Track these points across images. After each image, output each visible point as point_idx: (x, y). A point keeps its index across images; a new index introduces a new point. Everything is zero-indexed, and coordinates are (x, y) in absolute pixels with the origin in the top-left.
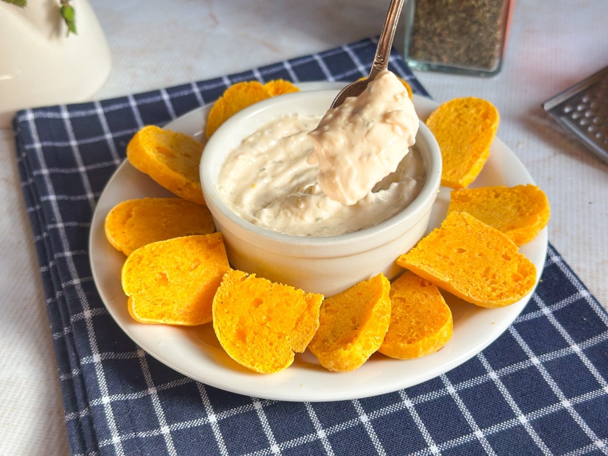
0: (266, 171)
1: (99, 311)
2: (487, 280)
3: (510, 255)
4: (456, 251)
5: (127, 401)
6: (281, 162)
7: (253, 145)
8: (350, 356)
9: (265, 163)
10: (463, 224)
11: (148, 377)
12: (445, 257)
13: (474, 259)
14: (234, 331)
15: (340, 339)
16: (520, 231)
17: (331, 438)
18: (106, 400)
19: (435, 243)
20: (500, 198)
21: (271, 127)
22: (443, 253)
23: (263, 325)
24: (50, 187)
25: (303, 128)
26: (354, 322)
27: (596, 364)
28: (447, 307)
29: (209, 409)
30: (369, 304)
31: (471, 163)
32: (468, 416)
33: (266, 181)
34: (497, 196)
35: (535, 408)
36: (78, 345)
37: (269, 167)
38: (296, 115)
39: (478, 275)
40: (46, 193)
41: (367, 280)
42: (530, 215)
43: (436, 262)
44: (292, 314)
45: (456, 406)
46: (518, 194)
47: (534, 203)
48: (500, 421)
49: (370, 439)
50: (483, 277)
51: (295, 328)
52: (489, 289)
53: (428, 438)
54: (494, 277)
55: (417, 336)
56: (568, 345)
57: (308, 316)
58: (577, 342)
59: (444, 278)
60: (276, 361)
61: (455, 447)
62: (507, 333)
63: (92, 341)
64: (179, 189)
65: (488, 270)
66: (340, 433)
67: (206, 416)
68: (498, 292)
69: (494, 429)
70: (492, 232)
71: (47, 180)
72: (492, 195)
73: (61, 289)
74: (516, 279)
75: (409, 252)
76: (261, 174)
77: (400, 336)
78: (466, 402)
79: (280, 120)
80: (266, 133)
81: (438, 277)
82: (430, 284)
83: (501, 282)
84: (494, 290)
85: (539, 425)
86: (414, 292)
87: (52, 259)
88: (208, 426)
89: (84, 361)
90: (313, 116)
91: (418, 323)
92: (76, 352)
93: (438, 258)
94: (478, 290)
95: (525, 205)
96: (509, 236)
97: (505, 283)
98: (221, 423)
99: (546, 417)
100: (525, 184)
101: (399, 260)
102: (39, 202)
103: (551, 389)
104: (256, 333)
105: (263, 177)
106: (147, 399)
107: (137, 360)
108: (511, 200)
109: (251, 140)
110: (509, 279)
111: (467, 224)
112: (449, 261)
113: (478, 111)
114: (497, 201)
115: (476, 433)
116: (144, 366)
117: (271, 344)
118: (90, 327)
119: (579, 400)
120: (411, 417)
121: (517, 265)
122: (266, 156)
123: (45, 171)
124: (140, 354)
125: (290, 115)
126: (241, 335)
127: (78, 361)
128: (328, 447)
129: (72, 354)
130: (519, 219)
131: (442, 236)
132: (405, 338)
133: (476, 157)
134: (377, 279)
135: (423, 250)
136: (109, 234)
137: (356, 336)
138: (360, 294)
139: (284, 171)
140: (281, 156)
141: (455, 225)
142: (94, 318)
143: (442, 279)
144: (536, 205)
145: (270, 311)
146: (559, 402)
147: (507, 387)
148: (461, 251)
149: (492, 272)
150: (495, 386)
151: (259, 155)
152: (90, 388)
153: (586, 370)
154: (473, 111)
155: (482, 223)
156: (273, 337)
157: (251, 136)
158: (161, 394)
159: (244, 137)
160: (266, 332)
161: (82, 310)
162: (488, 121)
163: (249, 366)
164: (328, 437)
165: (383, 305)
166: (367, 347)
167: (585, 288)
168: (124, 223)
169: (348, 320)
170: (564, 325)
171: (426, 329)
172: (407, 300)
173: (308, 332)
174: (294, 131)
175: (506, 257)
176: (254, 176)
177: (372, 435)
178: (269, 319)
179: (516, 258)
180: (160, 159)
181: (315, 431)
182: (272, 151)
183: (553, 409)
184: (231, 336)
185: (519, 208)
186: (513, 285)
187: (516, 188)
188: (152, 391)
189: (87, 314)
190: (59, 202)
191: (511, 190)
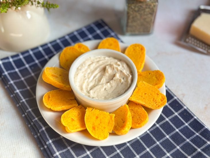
0: (86, 77)
1: (47, 127)
2: (154, 102)
3: (158, 93)
4: (144, 94)
5: (63, 153)
6: (89, 73)
7: (81, 70)
8: (125, 131)
9: (85, 74)
10: (144, 85)
11: (66, 144)
12: (142, 96)
13: (149, 96)
14: (92, 127)
15: (120, 126)
16: (158, 85)
17: (121, 152)
18: (57, 154)
19: (137, 92)
20: (151, 74)
21: (84, 62)
22: (141, 95)
23: (99, 124)
24: (15, 87)
25: (93, 61)
26: (123, 120)
27: (182, 118)
28: (146, 111)
29: (87, 150)
30: (125, 114)
31: (141, 65)
32: (154, 138)
33: (87, 80)
34: (149, 74)
35: (170, 133)
36: (44, 139)
37: (86, 75)
38: (90, 58)
39: (152, 101)
40: (15, 90)
41: (122, 106)
42: (160, 80)
43: (139, 98)
44: (107, 121)
45: (151, 136)
46: (155, 73)
47: (160, 76)
48: (162, 138)
49: (131, 150)
50: (153, 101)
51: (108, 125)
52: (155, 104)
53: (146, 147)
54: (156, 101)
55: (140, 122)
56: (174, 113)
57: (111, 121)
58: (176, 112)
59: (143, 103)
60: (104, 136)
61: (153, 148)
62: (161, 115)
63: (48, 136)
64: (62, 88)
65: (154, 99)
66: (123, 150)
67: (86, 152)
68: (158, 105)
69: (161, 141)
70: (152, 87)
71: (14, 85)
72: (148, 73)
73: (32, 122)
74: (162, 101)
75: (131, 96)
76: (85, 79)
77: (136, 122)
78: (153, 134)
79: (86, 60)
80: (84, 65)
81: (141, 103)
82: (139, 104)
83: (158, 102)
84: (157, 105)
85: (172, 137)
86: (135, 107)
87: (26, 112)
88: (88, 155)
89: (47, 143)
90: (95, 57)
91: (139, 117)
92: (44, 141)
93: (140, 97)
94: (152, 105)
95: (158, 77)
96: (156, 87)
97: (159, 102)
98: (91, 153)
99: (173, 135)
100: (157, 70)
101: (130, 99)
102: (14, 93)
103: (173, 127)
104: (98, 127)
105: (86, 79)
106: (68, 150)
107: (61, 139)
108: (154, 75)
109: (80, 68)
110: (160, 101)
111: (145, 85)
112: (143, 97)
113: (139, 48)
114: (150, 75)
115: (157, 143)
116: (64, 140)
117: (102, 131)
118: (46, 132)
119: (180, 128)
120: (140, 142)
121: (161, 96)
122: (85, 72)
123: (12, 82)
124: (62, 137)
125: (89, 58)
126: (94, 128)
127: (45, 143)
128: (121, 155)
129: (43, 142)
130: (157, 81)
131: (139, 90)
132: (137, 123)
133: (142, 62)
134: (125, 106)
135: (135, 95)
136: (45, 104)
137: (125, 125)
138: (121, 111)
139: (91, 76)
140: (89, 71)
141: (142, 86)
142: (46, 129)
143: (143, 104)
144: (161, 77)
145: (101, 120)
146: (175, 130)
147: (162, 128)
148: (145, 94)
149: (155, 99)
150: (159, 129)
151: (83, 72)
152: (52, 151)
153: (180, 120)
154: (138, 48)
155: (149, 84)
156: (103, 128)
157: (79, 67)
158: (72, 148)
159: (77, 67)
160: (100, 127)
161: (42, 128)
162: (143, 51)
163: (97, 138)
164: (120, 152)
165: (129, 114)
166: (129, 127)
167: (175, 96)
168: (49, 100)
169: (121, 120)
170: (172, 107)
171: (142, 119)
172: (134, 110)
173: (112, 126)
174: (91, 63)
175: (158, 94)
176: (83, 79)
177: (132, 149)
178: (101, 123)
179: (160, 94)
180: (55, 80)
181: (116, 151)
182: (86, 70)
183: (174, 132)
184: (91, 129)
185: (157, 78)
186: (161, 102)
187: (154, 71)
188: (69, 148)
189: (44, 129)
190: (20, 92)
191: (153, 72)
